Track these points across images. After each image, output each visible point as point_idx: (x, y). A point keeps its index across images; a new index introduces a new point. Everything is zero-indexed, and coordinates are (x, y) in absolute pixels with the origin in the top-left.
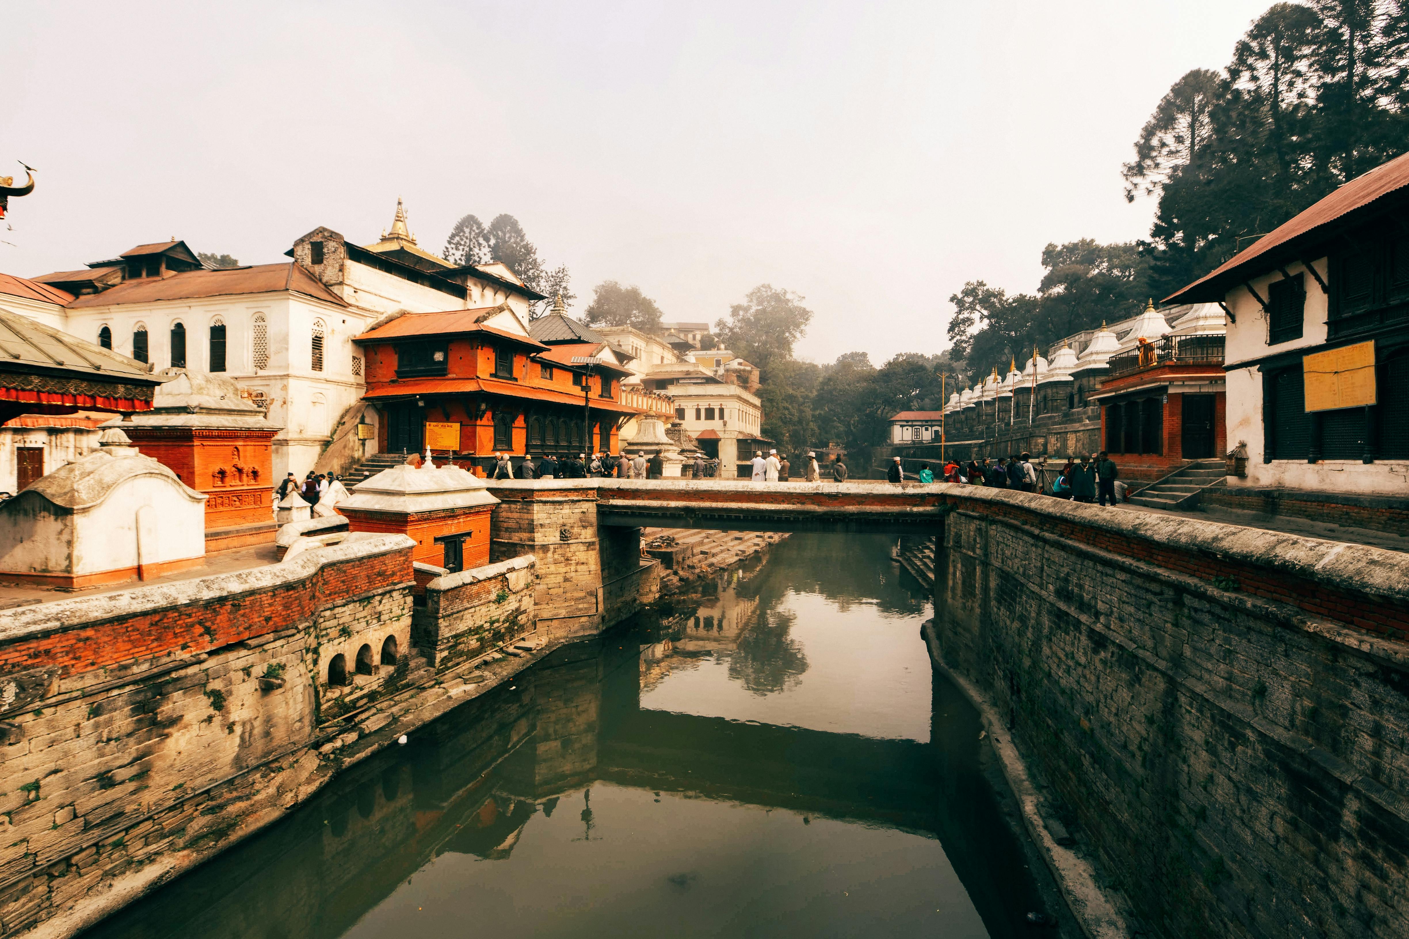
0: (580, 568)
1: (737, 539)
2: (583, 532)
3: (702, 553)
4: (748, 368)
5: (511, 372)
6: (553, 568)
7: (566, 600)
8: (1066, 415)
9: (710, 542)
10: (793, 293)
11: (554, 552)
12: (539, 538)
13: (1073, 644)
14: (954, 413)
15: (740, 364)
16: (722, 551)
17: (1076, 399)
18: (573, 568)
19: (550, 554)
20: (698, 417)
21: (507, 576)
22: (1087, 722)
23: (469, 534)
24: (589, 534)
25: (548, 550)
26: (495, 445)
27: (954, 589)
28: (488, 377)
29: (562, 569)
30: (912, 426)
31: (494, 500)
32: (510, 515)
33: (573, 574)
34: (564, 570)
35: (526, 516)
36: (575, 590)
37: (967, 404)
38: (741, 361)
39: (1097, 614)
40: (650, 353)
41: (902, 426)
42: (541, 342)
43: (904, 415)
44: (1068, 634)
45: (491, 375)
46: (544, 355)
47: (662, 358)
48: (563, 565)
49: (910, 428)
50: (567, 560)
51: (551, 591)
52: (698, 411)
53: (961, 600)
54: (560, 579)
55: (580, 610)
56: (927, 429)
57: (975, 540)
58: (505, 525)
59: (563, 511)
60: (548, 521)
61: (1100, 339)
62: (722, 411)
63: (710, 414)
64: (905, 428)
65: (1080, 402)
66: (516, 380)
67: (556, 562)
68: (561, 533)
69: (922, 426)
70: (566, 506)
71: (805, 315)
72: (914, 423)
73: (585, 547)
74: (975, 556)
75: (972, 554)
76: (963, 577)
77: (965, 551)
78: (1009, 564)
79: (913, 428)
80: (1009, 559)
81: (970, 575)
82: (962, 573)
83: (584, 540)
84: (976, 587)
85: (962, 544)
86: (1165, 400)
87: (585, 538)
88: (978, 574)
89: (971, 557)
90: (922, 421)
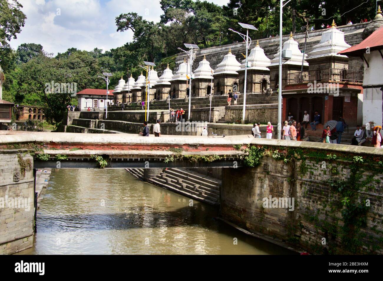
11: (10, 190)
25: (6, 189)
41: (86, 98)
49: (91, 100)
50: (17, 195)
56: (102, 101)
60: (6, 167)
64: (88, 99)
68: (14, 176)
69: (99, 99)
72: (94, 97)
73: (27, 186)
74: (282, 176)
75: (279, 175)
76: (271, 188)
77: (272, 174)
78: (318, 179)
79: (94, 100)
80: (318, 176)
81: (278, 186)
82: (269, 185)
83: (27, 181)
84: (284, 192)
85: (270, 170)
86: (326, 98)
87: (27, 179)
88: (285, 185)
89: (278, 177)
90: (99, 95)
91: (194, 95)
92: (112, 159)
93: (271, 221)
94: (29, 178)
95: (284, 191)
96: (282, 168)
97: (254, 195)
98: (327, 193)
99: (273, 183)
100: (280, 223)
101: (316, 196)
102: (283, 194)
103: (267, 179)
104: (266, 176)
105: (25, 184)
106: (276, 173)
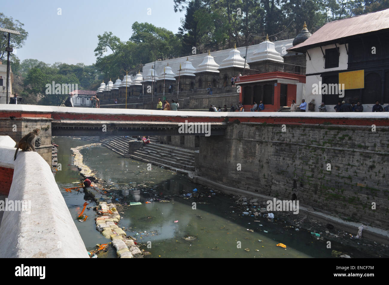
2: (46, 140)
13: (349, 160)
22: (363, 184)
24: (48, 142)
27: (236, 156)
39: (366, 147)
41: (76, 97)
44: (344, 157)
56: (88, 99)
59: (37, 127)
69: (85, 97)
70: (39, 123)
71: (24, 34)
72: (82, 96)
74: (255, 140)
75: (252, 139)
76: (245, 150)
77: (246, 139)
78: (287, 140)
79: (82, 98)
80: (287, 138)
81: (251, 148)
82: (243, 148)
84: (256, 153)
85: (244, 136)
86: (276, 85)
87: (47, 145)
88: (258, 147)
89: (251, 141)
90: (86, 95)
91: (160, 92)
92: (118, 128)
93: (245, 176)
96: (255, 134)
97: (230, 156)
98: (295, 151)
99: (247, 146)
100: (253, 177)
101: (285, 154)
102: (255, 154)
103: (242, 143)
104: (240, 141)
105: (45, 149)
106: (249, 138)
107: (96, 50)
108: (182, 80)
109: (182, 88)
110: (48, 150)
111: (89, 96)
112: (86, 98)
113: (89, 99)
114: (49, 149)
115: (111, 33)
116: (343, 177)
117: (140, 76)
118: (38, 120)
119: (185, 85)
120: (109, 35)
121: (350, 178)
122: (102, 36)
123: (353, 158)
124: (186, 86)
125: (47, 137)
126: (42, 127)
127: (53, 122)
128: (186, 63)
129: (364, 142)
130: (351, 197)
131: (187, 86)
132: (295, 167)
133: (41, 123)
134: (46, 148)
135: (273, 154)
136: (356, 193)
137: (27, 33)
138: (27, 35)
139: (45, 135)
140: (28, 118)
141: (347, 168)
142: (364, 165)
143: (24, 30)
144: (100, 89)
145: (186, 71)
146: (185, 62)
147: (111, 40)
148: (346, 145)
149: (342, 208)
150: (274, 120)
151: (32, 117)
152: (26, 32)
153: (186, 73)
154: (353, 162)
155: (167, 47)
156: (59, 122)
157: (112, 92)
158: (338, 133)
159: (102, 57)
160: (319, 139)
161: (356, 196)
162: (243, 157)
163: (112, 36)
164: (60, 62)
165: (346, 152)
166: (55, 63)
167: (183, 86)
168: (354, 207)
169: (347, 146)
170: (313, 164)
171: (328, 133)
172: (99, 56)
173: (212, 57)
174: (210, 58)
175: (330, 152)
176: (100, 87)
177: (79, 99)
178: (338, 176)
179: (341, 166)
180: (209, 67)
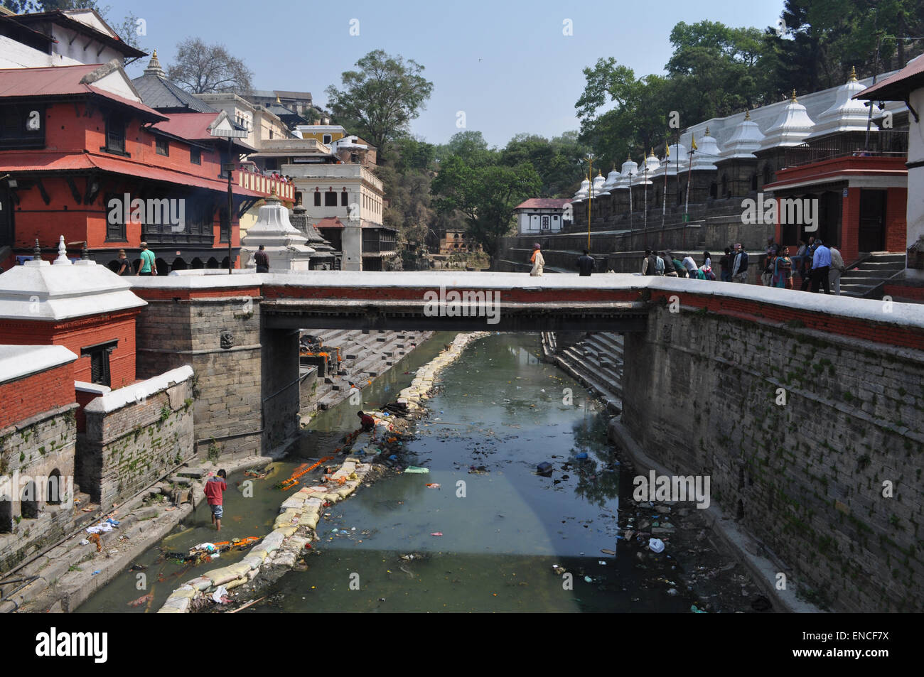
0: (243, 378)
1: (379, 340)
2: (247, 337)
3: (348, 357)
4: (365, 147)
5: (123, 147)
6: (213, 380)
7: (230, 417)
8: (710, 206)
9: (353, 345)
10: (411, 61)
11: (215, 362)
12: (198, 346)
13: (826, 432)
14: (585, 202)
15: (354, 141)
16: (368, 354)
17: (720, 189)
18: (236, 379)
19: (210, 365)
20: (317, 203)
21: (168, 391)
22: (845, 506)
23: (115, 344)
24: (253, 340)
25: (208, 360)
26: (108, 235)
27: (660, 386)
28: (97, 151)
29: (224, 381)
30: (540, 214)
31: (139, 302)
32: (159, 319)
33: (237, 386)
34: (226, 382)
35: (180, 320)
36: (239, 404)
37: (601, 191)
38: (356, 138)
39: (858, 403)
40: (257, 126)
41: (530, 215)
42: (157, 109)
43: (530, 203)
44: (820, 423)
45: (101, 149)
46: (160, 126)
47: (271, 132)
48: (225, 376)
49: (538, 217)
50: (230, 370)
51: (212, 408)
52: (317, 196)
53: (669, 397)
54: (222, 392)
55: (246, 427)
56: (556, 218)
57: (689, 335)
58: (154, 331)
59: (224, 314)
60: (207, 325)
61: (744, 129)
62: (345, 195)
63: (331, 199)
64: (533, 217)
65: (724, 193)
66: (129, 155)
67: (217, 373)
68: (222, 339)
69: (551, 215)
70: (228, 307)
71: (424, 88)
72: (543, 212)
73: (250, 355)
74: (689, 351)
75: (685, 349)
76: (673, 374)
77: (676, 346)
78: (736, 358)
79: (542, 217)
80: (736, 353)
81: (682, 370)
82: (671, 369)
83: (248, 347)
84: (690, 383)
85: (672, 339)
86: (845, 193)
87: (249, 344)
88: (693, 369)
89: (684, 352)
90: (551, 209)
94: (252, 342)
95: (691, 381)
97: (651, 385)
98: (746, 390)
99: (676, 364)
100: (685, 443)
101: (732, 394)
102: (689, 387)
103: (668, 356)
104: (666, 351)
105: (244, 352)
106: (681, 345)
107: (578, 104)
108: (729, 171)
109: (730, 190)
110: (252, 354)
111: (538, 212)
112: (552, 217)
113: (559, 217)
114: (254, 352)
115: (612, 61)
116: (813, 478)
117: (654, 162)
118: (227, 302)
119: (736, 184)
120: (607, 66)
121: (824, 482)
122: (593, 69)
123: (834, 426)
124: (739, 186)
125: (248, 331)
126: (236, 314)
127: (262, 302)
128: (742, 126)
129: (855, 386)
130: (824, 536)
131: (741, 185)
132: (743, 432)
133: (233, 306)
134: (245, 350)
135: (715, 390)
136: (832, 528)
137: (431, 84)
138: (430, 88)
139: (243, 328)
140: (201, 299)
141: (822, 455)
142: (852, 453)
143: (423, 80)
144: (579, 194)
145: (738, 147)
146: (741, 124)
147: (613, 76)
148: (825, 388)
149: (807, 561)
150: (722, 303)
151: (213, 297)
152: (427, 82)
153: (740, 152)
154: (833, 438)
155: (745, 78)
156: (273, 303)
157: (599, 202)
158: (814, 351)
159: (593, 119)
160: (783, 366)
161: (832, 535)
162: (670, 391)
163: (615, 66)
164: (526, 132)
165: (823, 408)
166: (515, 136)
167: (731, 184)
168: (827, 565)
169: (827, 391)
170: (770, 431)
171: (798, 350)
172: (585, 117)
173: (803, 107)
174: (793, 110)
175: (797, 404)
176: (580, 191)
177: (535, 218)
178: (805, 472)
179: (813, 445)
180: (789, 134)
